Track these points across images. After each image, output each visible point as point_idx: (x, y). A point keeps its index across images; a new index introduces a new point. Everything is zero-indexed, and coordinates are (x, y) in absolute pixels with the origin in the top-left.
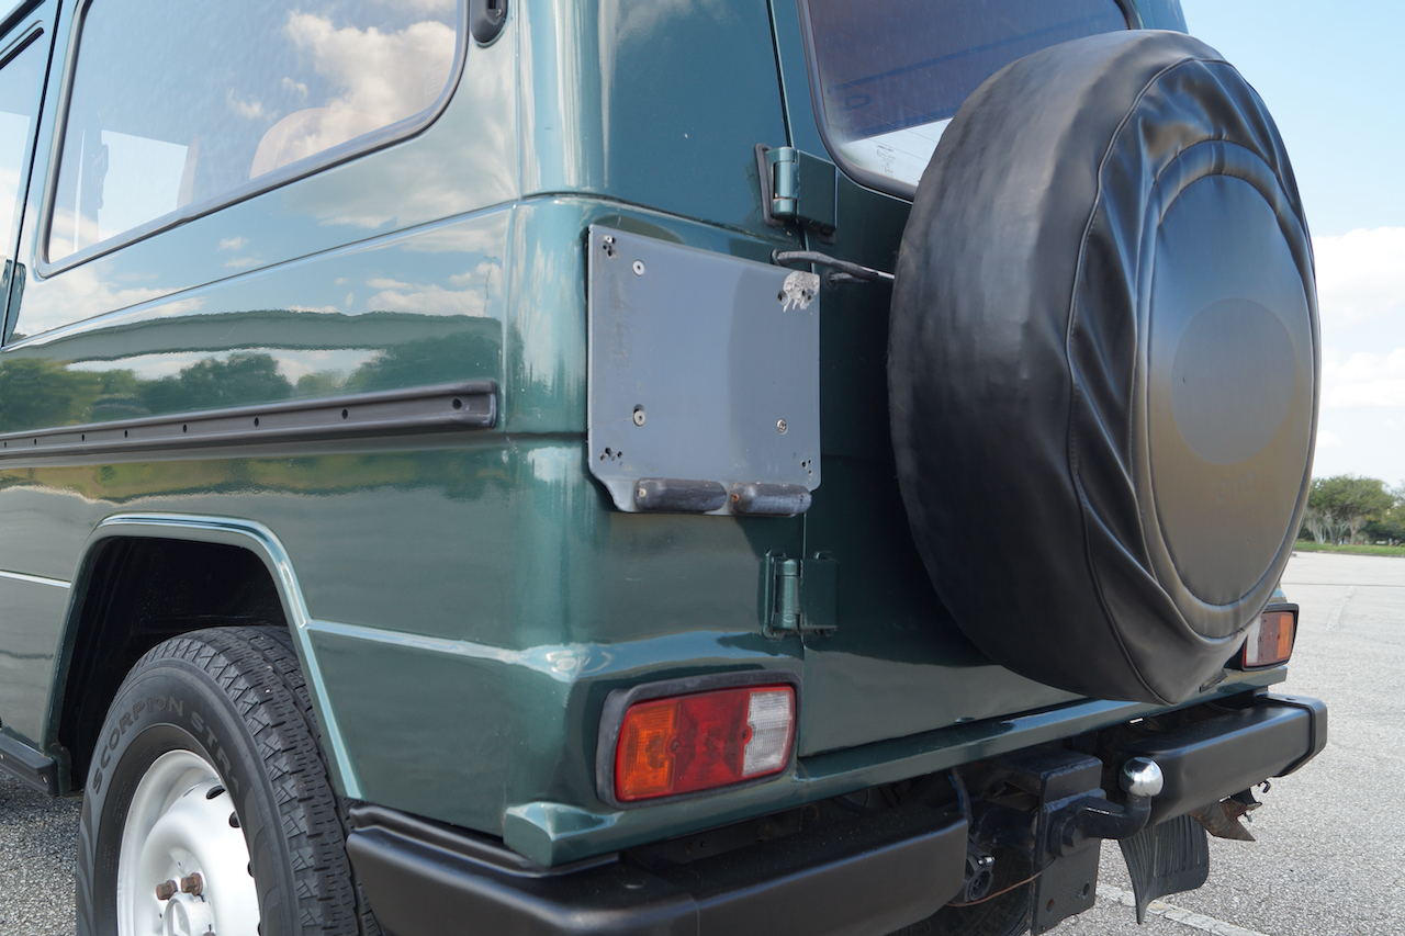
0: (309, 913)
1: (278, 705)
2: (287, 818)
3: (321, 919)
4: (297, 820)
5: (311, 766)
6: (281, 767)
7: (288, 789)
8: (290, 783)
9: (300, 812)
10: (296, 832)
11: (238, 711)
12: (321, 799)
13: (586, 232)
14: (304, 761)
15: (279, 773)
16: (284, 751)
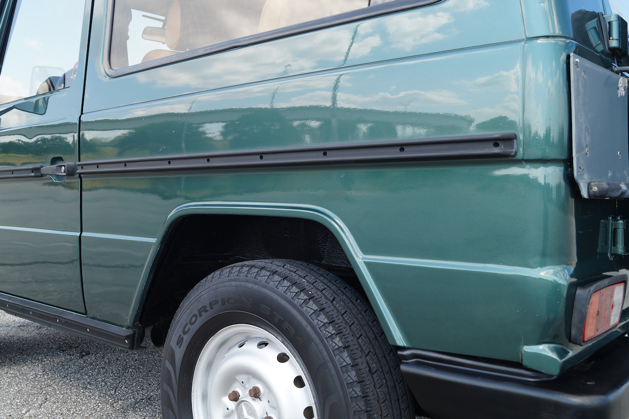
0: (357, 404)
1: (319, 300)
2: (338, 357)
3: (364, 407)
4: (344, 358)
5: (345, 330)
6: (330, 331)
7: (336, 342)
8: (337, 340)
9: (345, 354)
10: (345, 364)
11: (296, 304)
12: (354, 347)
13: (568, 57)
14: (341, 328)
15: (330, 334)
16: (329, 323)
